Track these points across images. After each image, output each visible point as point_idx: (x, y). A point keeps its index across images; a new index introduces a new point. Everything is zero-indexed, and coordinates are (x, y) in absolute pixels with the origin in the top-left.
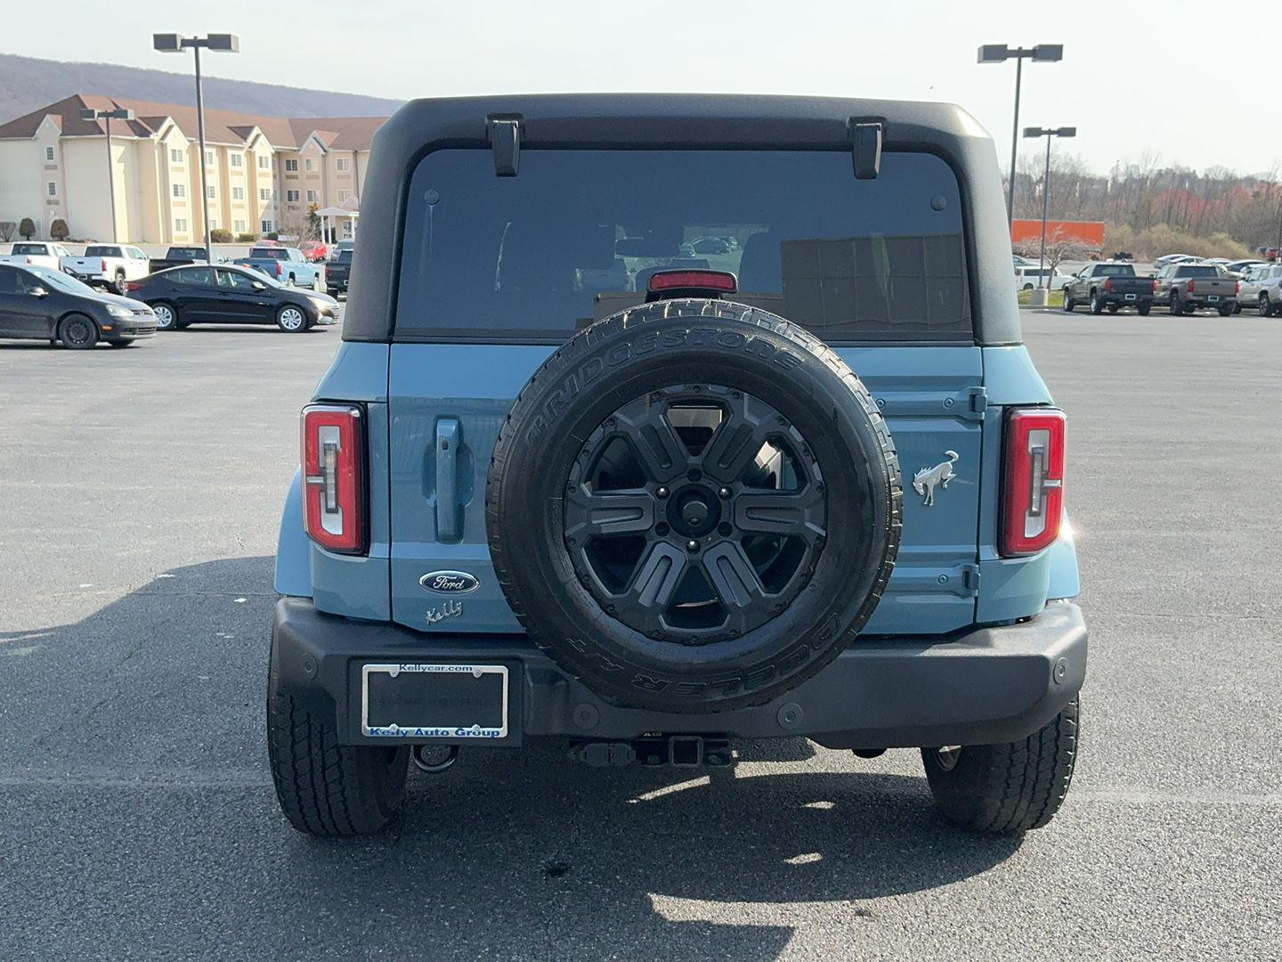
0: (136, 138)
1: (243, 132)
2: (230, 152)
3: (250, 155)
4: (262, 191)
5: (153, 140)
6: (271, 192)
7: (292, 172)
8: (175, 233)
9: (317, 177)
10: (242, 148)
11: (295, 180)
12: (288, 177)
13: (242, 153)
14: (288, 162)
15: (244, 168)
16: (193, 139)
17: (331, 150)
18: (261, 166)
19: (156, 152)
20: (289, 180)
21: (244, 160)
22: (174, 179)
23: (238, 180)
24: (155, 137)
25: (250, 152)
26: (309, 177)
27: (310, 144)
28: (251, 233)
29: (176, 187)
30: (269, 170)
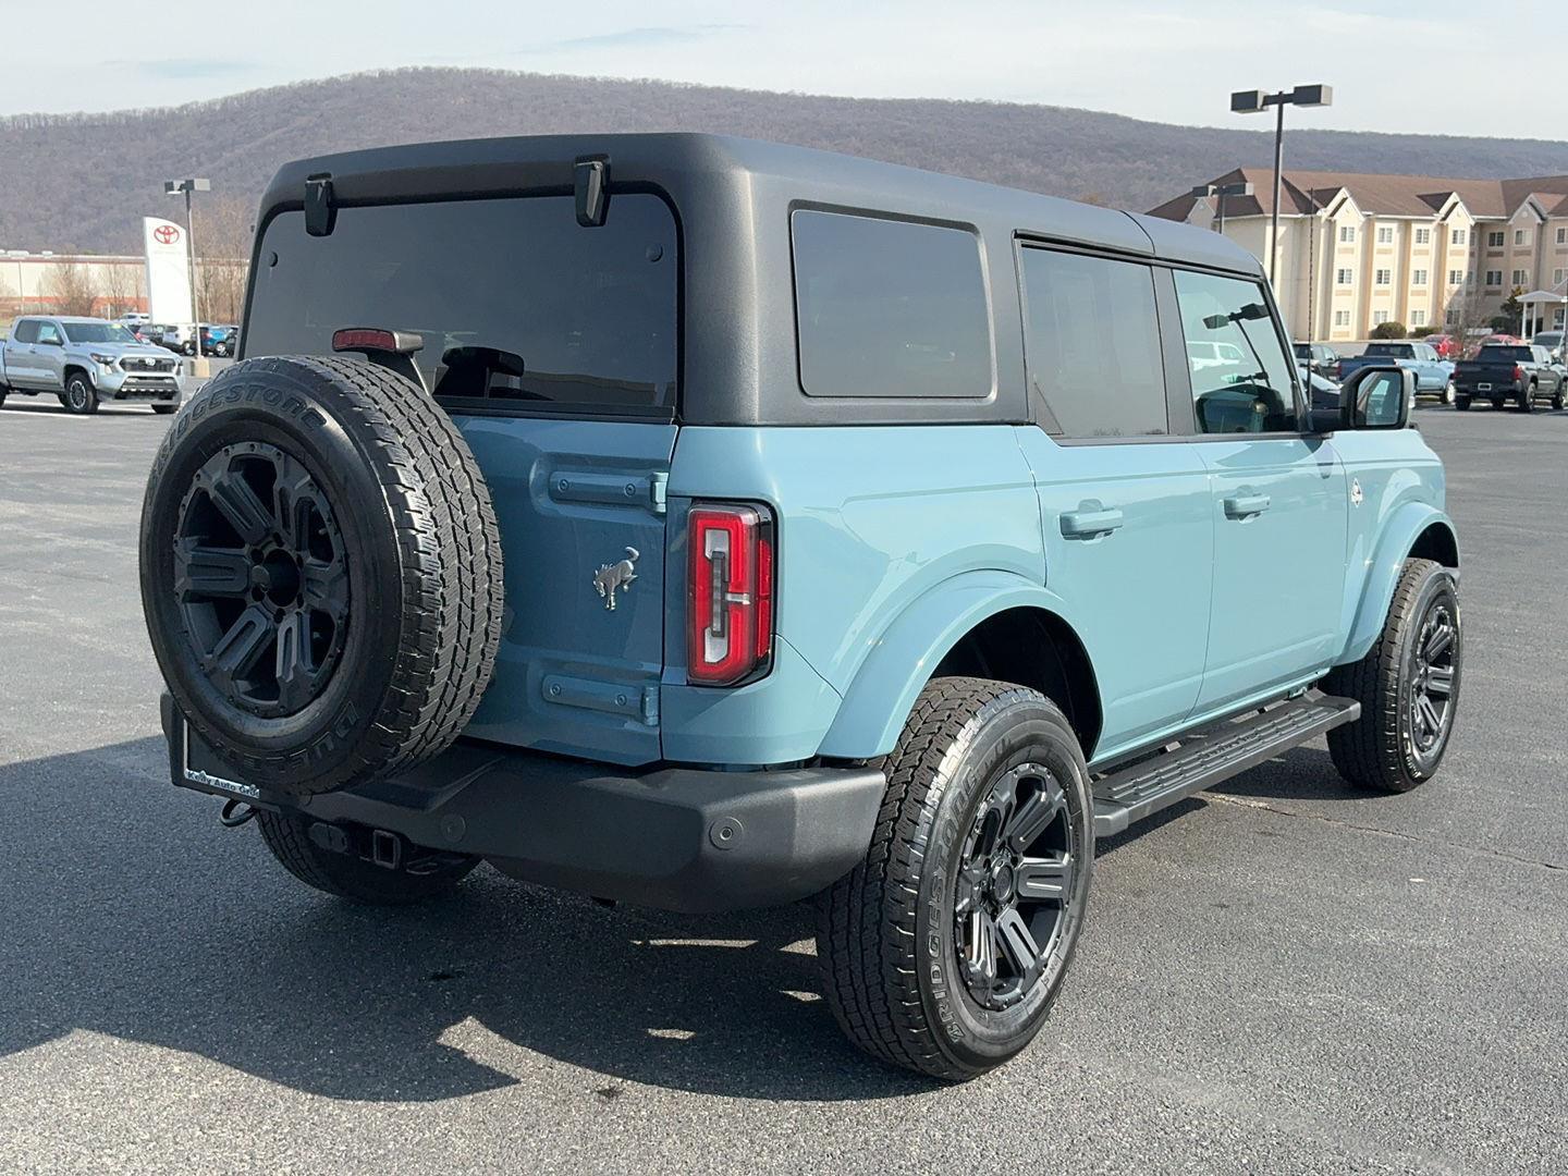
0: (1300, 215)
1: (1435, 201)
2: (1415, 227)
3: (1442, 228)
4: (1453, 273)
5: (1320, 218)
6: (1465, 275)
7: (1496, 248)
8: (1334, 328)
9: (1528, 253)
10: (1431, 221)
11: (1500, 258)
12: (1491, 254)
13: (1431, 227)
14: (1493, 235)
15: (1432, 244)
16: (1370, 213)
17: (1550, 218)
18: (1454, 242)
19: (1323, 231)
20: (1490, 259)
21: (1433, 237)
22: (1340, 262)
23: (1422, 261)
24: (1324, 213)
25: (1442, 225)
26: (1518, 253)
27: (1525, 211)
28: (1433, 326)
29: (1342, 272)
30: (1465, 246)
